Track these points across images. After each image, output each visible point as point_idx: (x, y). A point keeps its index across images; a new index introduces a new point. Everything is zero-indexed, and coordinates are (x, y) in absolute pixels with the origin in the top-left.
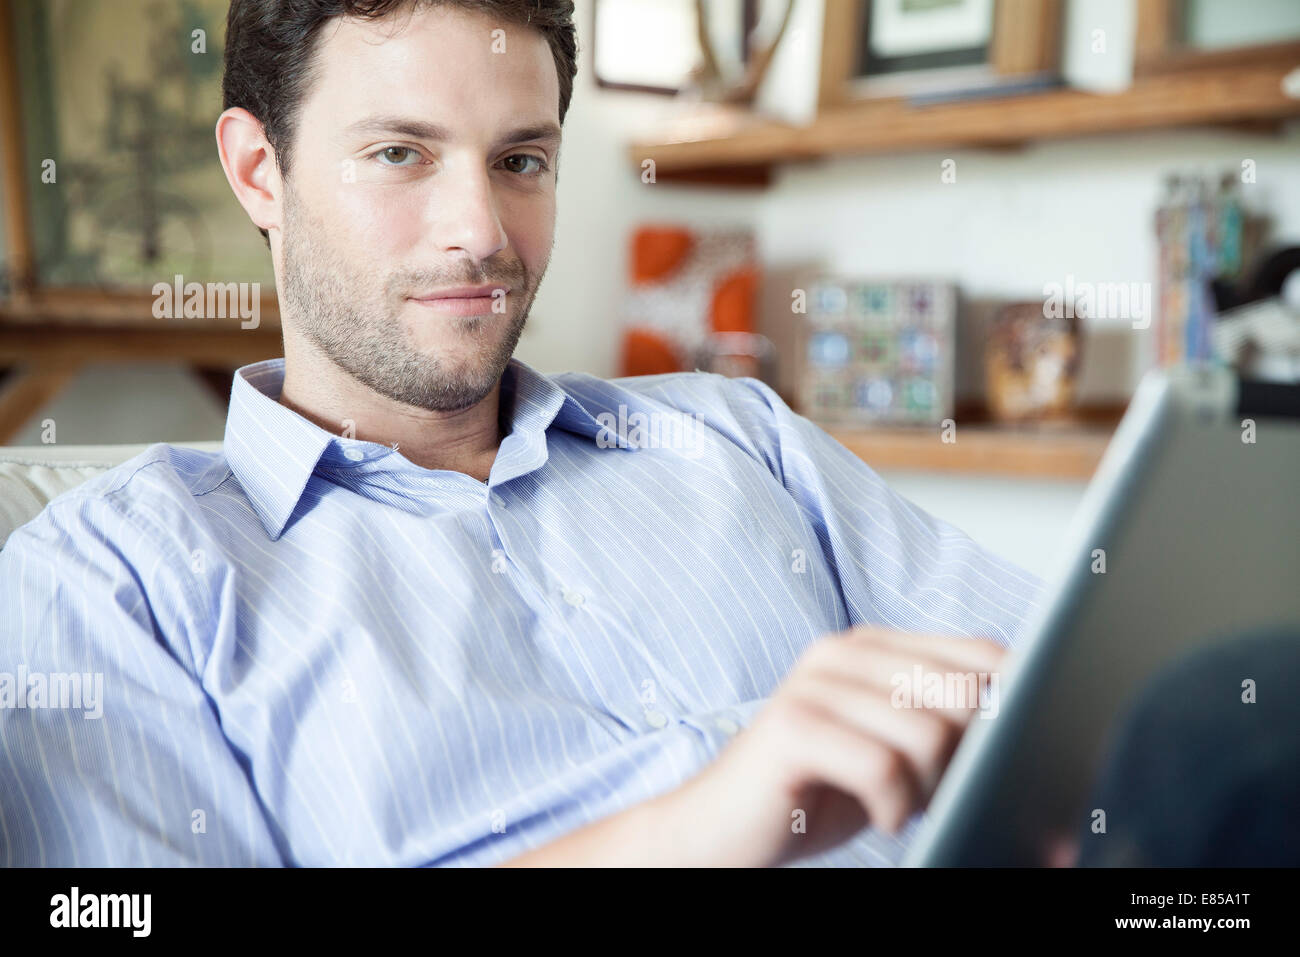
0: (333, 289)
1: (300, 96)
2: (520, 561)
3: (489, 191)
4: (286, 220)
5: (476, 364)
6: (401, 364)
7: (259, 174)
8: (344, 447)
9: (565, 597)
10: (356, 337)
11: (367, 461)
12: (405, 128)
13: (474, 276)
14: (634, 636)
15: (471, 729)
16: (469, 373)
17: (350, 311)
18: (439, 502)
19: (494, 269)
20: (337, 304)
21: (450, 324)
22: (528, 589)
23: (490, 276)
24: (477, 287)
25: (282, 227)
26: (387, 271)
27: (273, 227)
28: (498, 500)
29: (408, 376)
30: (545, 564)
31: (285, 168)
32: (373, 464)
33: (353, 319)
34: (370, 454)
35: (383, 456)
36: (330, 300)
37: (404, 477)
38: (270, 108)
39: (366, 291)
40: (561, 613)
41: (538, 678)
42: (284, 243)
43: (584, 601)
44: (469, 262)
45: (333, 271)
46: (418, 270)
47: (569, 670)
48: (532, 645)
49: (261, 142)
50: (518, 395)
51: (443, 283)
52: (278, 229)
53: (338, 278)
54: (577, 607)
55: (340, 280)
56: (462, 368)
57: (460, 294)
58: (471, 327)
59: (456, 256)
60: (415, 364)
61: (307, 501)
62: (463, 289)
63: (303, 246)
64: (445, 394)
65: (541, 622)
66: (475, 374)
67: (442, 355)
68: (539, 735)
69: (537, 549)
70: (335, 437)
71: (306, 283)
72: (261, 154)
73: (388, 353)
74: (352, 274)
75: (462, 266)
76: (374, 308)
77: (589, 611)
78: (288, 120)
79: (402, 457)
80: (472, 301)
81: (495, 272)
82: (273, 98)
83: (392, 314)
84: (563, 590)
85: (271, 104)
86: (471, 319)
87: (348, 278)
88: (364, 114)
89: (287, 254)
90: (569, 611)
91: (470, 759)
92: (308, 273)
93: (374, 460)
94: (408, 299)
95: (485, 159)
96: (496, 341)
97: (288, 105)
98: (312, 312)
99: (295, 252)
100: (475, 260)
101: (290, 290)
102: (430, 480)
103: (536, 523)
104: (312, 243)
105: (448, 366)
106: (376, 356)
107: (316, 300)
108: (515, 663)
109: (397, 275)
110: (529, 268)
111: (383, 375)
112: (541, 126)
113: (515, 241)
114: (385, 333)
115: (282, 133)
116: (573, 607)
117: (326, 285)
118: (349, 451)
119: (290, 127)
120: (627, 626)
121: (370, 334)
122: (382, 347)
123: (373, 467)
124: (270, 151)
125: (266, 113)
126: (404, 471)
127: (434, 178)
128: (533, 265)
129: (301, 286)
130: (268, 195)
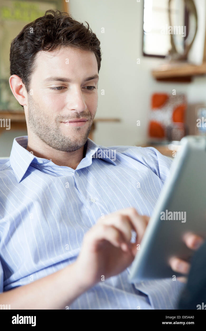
0: (42, 121)
1: (32, 72)
2: (81, 190)
3: (82, 94)
4: (29, 104)
5: (80, 139)
6: (61, 140)
7: (21, 91)
8: (38, 160)
9: (91, 200)
10: (48, 133)
11: (44, 163)
12: (60, 79)
13: (78, 116)
14: (108, 211)
15: (60, 233)
16: (78, 142)
17: (47, 126)
18: (62, 174)
19: (83, 114)
20: (43, 125)
21: (73, 129)
22: (82, 197)
23: (82, 116)
24: (79, 119)
25: (28, 105)
26: (55, 116)
27: (25, 105)
28: (77, 174)
29: (62, 143)
30: (87, 191)
31: (28, 90)
32: (46, 164)
33: (48, 129)
34: (44, 162)
35: (48, 162)
36: (41, 124)
37: (54, 168)
38: (23, 75)
39: (51, 121)
40: (89, 204)
41: (81, 221)
42: (28, 109)
43: (96, 201)
44: (77, 113)
45: (42, 116)
46: (64, 115)
47: (90, 219)
48: (81, 212)
49: (21, 83)
50: (88, 148)
51: (70, 119)
52: (27, 105)
53: (43, 118)
54: (94, 203)
55: (44, 119)
56: (77, 140)
57: (75, 121)
58: (78, 129)
59: (74, 111)
60: (64, 140)
61: (28, 173)
62: (76, 120)
63: (34, 110)
64: (72, 148)
65: (84, 206)
66: (79, 142)
67: (71, 137)
68: (78, 236)
69: (86, 187)
70: (36, 157)
71: (35, 119)
72: (21, 86)
73: (57, 137)
74: (47, 117)
75: (75, 114)
76: (53, 125)
77: (97, 204)
78: (28, 78)
79: (53, 163)
80: (78, 123)
81: (84, 115)
82: (24, 72)
83: (58, 127)
84: (91, 198)
85: (24, 73)
86: (78, 127)
87: (46, 118)
88: (48, 76)
89: (29, 112)
90: (91, 203)
91: (59, 240)
92: (35, 117)
93: (46, 163)
94: (61, 122)
95: (80, 86)
96: (85, 133)
97: (28, 74)
98: (37, 127)
99: (31, 112)
100: (79, 112)
101: (30, 121)
102: (61, 168)
103: (87, 181)
104: (36, 109)
105: (73, 140)
106: (54, 138)
107: (38, 124)
108: (75, 216)
109: (58, 117)
110: (92, 113)
111: (56, 143)
112: (94, 76)
113: (88, 107)
114: (56, 132)
115: (27, 81)
116: (93, 203)
117: (40, 120)
118: (39, 160)
119: (29, 80)
120: (106, 209)
121: (52, 132)
122: (56, 135)
123: (46, 165)
124: (24, 86)
125: (22, 76)
126: (53, 166)
127: (67, 91)
128: (93, 113)
129: (34, 120)
130: (24, 97)
